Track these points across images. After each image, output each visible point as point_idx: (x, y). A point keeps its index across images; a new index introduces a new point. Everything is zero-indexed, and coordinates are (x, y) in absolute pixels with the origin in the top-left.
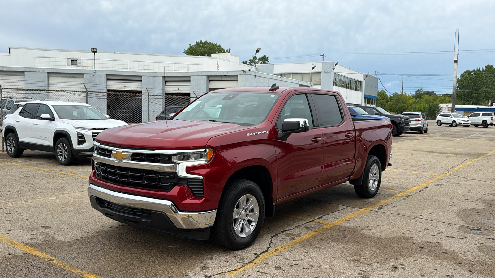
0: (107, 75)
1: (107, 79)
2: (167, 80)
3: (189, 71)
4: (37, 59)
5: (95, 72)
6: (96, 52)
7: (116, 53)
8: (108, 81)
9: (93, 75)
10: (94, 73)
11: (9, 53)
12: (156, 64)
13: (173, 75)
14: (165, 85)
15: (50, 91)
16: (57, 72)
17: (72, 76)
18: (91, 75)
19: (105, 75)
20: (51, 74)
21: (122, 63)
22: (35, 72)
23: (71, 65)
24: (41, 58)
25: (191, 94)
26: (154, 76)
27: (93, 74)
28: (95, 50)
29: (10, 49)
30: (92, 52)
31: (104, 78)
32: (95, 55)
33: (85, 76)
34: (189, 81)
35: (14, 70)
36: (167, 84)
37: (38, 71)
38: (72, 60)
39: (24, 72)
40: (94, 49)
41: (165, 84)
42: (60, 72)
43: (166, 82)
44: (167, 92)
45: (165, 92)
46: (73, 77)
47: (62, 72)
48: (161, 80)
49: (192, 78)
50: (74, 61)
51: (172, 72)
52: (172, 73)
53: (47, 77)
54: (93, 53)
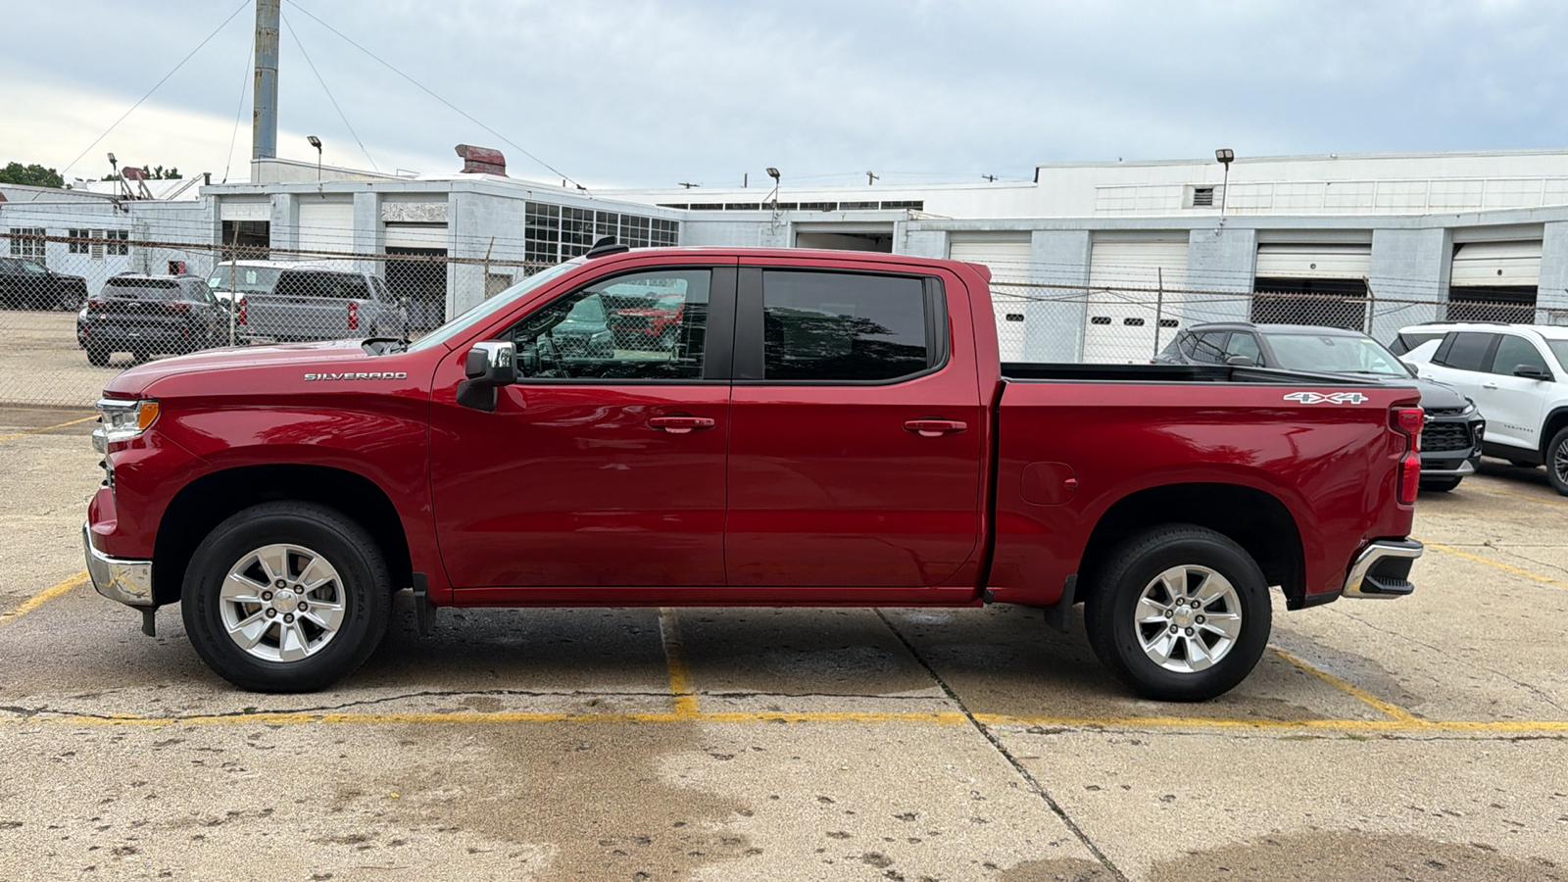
0: (1258, 231)
1: (1260, 245)
2: (1458, 242)
3: (1546, 206)
4: (1103, 193)
5: (1221, 224)
6: (1231, 159)
7: (1335, 158)
8: (1261, 251)
9: (1217, 234)
10: (1220, 227)
11: (1036, 181)
12: (1476, 187)
13: (1482, 223)
14: (1453, 260)
15: (1091, 291)
16: (1114, 228)
17: (1157, 237)
18: (1211, 234)
19: (1253, 232)
20: (1099, 235)
21: (1351, 189)
22: (1058, 232)
23: (1194, 205)
24: (1112, 190)
25: (1539, 291)
26: (1414, 227)
27: (1216, 231)
28: (1228, 155)
29: (1037, 169)
30: (1220, 160)
31: (1249, 241)
32: (1227, 169)
33: (1192, 236)
34: (1540, 242)
35: (1007, 227)
36: (1462, 254)
37: (1064, 228)
38: (1198, 191)
39: (1030, 232)
40: (1224, 151)
41: (1454, 256)
42: (1122, 228)
43: (1458, 247)
44: (1458, 282)
45: (1450, 282)
46: (1160, 241)
47: (1129, 228)
48: (1437, 242)
49: (1548, 233)
50: (1205, 193)
51: (1478, 210)
52: (1479, 214)
53: (1086, 244)
54: (1223, 165)
